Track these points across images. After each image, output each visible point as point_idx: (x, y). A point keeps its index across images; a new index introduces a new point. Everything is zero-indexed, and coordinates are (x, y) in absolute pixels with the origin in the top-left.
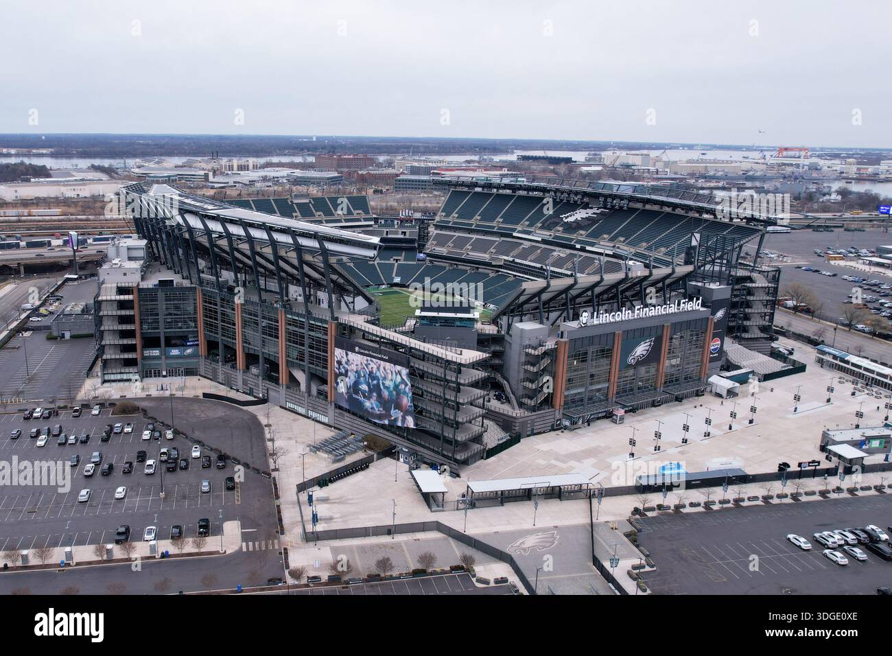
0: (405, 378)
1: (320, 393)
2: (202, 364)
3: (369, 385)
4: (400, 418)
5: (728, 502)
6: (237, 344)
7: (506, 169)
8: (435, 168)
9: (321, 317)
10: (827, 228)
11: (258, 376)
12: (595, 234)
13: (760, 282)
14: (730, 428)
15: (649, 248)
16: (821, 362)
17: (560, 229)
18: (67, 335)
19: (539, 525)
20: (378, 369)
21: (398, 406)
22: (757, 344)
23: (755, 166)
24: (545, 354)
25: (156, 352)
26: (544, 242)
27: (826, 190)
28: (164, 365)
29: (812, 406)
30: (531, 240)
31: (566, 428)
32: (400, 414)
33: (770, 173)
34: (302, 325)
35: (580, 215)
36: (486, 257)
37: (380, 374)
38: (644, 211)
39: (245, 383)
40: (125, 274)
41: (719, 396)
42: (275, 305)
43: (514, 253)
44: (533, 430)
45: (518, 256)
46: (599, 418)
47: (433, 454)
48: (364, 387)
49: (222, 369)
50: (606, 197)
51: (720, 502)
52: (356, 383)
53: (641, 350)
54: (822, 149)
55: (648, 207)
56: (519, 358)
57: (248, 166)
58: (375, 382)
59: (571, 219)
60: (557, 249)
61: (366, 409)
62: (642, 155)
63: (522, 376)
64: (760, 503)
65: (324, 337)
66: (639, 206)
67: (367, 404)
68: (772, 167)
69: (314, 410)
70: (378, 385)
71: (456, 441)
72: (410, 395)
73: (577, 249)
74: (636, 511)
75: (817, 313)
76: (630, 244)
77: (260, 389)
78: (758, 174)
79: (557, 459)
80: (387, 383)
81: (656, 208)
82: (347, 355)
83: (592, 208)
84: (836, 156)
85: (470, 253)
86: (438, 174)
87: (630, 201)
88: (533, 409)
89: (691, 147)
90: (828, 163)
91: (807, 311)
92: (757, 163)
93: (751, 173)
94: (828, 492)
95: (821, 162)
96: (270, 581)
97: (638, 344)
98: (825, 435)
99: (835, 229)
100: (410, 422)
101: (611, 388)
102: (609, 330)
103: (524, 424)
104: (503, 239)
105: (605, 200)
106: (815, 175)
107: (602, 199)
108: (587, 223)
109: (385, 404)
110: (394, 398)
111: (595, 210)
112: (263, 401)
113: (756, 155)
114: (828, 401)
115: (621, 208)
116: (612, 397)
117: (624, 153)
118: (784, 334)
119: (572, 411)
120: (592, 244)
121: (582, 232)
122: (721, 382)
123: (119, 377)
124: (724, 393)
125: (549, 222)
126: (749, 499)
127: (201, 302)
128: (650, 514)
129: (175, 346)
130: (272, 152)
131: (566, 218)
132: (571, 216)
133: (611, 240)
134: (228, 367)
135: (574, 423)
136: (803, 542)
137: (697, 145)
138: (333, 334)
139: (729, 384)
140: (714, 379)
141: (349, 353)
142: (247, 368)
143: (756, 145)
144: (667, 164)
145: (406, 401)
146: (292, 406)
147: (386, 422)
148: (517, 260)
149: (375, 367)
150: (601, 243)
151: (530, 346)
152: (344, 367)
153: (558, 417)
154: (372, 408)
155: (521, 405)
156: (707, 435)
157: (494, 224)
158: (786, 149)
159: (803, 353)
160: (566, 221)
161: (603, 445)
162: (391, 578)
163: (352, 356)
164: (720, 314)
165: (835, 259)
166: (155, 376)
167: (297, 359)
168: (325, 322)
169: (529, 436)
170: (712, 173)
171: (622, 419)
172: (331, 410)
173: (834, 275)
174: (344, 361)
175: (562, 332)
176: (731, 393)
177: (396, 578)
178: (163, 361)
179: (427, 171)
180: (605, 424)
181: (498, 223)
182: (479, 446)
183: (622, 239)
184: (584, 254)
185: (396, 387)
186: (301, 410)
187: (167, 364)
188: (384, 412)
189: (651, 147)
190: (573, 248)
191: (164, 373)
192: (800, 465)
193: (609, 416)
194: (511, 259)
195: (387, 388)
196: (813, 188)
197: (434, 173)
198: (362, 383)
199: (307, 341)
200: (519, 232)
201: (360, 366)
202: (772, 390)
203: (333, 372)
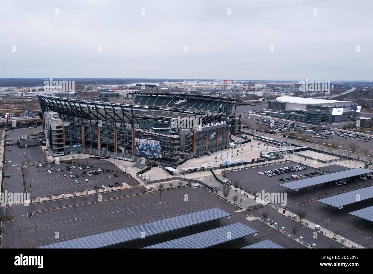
0: (158, 144)
1: (129, 152)
2: (84, 150)
3: (147, 147)
4: (157, 155)
5: (243, 168)
6: (98, 142)
7: (136, 89)
8: (111, 89)
9: (129, 130)
10: (245, 105)
11: (106, 150)
12: (187, 107)
13: (237, 118)
14: (237, 154)
15: (204, 110)
16: (254, 139)
17: (175, 106)
18: (26, 146)
19: (201, 176)
20: (150, 142)
21: (156, 152)
22: (238, 135)
23: (217, 86)
24: (191, 137)
25: (69, 146)
26: (170, 110)
27: (242, 94)
28: (71, 150)
29: (255, 149)
30: (165, 110)
31: (197, 157)
32: (157, 154)
33: (223, 89)
34: (123, 133)
35: (180, 102)
36: (151, 116)
37: (151, 144)
38: (200, 100)
39: (101, 153)
40: (57, 122)
41: (232, 148)
42: (113, 128)
43: (161, 114)
44: (189, 158)
45: (162, 115)
46: (204, 155)
47: (168, 164)
48: (145, 148)
49: (91, 150)
50: (188, 96)
51: (241, 168)
52: (142, 148)
53: (213, 135)
54: (236, 80)
55: (201, 98)
56: (184, 138)
57: (36, 90)
58: (149, 146)
59: (178, 103)
60: (175, 112)
61: (146, 155)
62: (179, 83)
63: (185, 143)
64: (250, 168)
65: (131, 135)
66: (198, 98)
67: (146, 153)
68: (222, 86)
69: (128, 158)
70: (150, 147)
71: (174, 159)
72: (160, 148)
73: (181, 112)
74: (223, 171)
75: (250, 128)
76: (198, 109)
77: (107, 154)
78: (219, 89)
79: (198, 164)
80: (153, 146)
81: (204, 99)
82: (139, 140)
83: (184, 99)
84: (240, 83)
85: (146, 115)
86: (112, 91)
87: (196, 97)
88: (188, 152)
89: (193, 80)
90: (240, 85)
91: (247, 127)
92: (218, 85)
93: (216, 89)
94: (264, 165)
95: (237, 85)
96: (144, 192)
97: (212, 134)
98: (261, 153)
99: (248, 105)
100: (161, 156)
101: (206, 146)
102: (205, 130)
103: (187, 156)
104: (156, 110)
105: (188, 97)
106: (236, 89)
107: (187, 97)
108: (183, 104)
109: (152, 152)
110: (155, 150)
111: (185, 100)
112: (109, 157)
113: (217, 83)
114: (259, 147)
115: (193, 99)
116: (207, 148)
117: (173, 83)
118: (243, 133)
119: (198, 153)
120: (186, 110)
121: (182, 107)
122: (232, 144)
123: (58, 155)
124: (233, 147)
125: (171, 104)
126: (247, 167)
127: (84, 129)
128: (226, 172)
129: (75, 144)
130: (38, 85)
131: (176, 103)
132: (177, 102)
133: (192, 108)
134: (94, 149)
135: (198, 156)
136: (262, 173)
137: (195, 80)
138: (134, 134)
139: (234, 145)
140: (230, 144)
141: (140, 139)
142: (101, 149)
143: (215, 79)
144: (189, 86)
145: (159, 150)
146: (119, 158)
147: (153, 157)
148: (162, 117)
149: (149, 142)
150: (189, 110)
151: (186, 135)
152: (138, 143)
153: (195, 154)
154: (148, 154)
155: (185, 151)
156: (232, 156)
157: (153, 106)
158: (226, 81)
159: (249, 137)
160: (176, 104)
161: (208, 160)
162: (173, 188)
163: (141, 140)
164: (230, 126)
165: (250, 113)
166: (69, 154)
167: (121, 143)
168: (132, 131)
169: (188, 160)
170: (204, 89)
171: (210, 154)
172: (134, 157)
173: (251, 118)
174: (138, 142)
175: (193, 131)
176: (235, 147)
177: (174, 188)
178: (71, 149)
179: (108, 90)
180: (206, 156)
181: (154, 105)
182: (178, 161)
183: (195, 108)
184: (184, 113)
185: (156, 147)
186: (123, 159)
187: (72, 150)
188: (152, 154)
189: (182, 80)
190: (180, 112)
191: (71, 153)
192: (257, 159)
193: (206, 154)
194: (160, 116)
195: (153, 147)
196: (238, 93)
197: (110, 91)
198: (144, 147)
199: (124, 138)
200: (161, 108)
201: (144, 143)
202: (244, 146)
203: (134, 145)
